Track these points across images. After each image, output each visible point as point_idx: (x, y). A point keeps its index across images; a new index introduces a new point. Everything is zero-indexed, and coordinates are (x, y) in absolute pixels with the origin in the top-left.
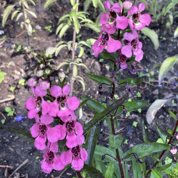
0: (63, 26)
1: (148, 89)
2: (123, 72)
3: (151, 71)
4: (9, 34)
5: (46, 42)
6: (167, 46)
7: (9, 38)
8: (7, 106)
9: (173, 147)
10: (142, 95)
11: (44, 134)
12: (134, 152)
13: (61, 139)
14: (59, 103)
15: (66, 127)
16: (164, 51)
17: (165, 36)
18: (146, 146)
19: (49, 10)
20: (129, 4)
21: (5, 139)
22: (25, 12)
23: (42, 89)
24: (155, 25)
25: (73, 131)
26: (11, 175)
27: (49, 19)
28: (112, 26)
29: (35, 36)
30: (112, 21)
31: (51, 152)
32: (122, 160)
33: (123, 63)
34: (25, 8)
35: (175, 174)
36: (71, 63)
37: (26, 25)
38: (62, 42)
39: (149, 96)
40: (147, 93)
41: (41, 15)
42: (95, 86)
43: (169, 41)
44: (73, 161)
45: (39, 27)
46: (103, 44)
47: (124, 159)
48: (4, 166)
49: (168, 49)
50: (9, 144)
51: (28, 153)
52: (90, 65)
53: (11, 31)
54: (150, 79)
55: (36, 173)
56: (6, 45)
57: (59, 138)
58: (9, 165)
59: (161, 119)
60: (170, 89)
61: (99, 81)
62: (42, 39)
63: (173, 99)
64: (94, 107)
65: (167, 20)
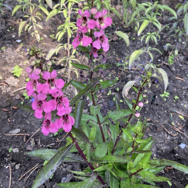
0: (60, 33)
1: (123, 74)
2: (105, 63)
3: (125, 62)
4: (25, 42)
5: (51, 45)
6: (136, 44)
7: (25, 45)
8: (24, 92)
9: (137, 112)
10: (119, 78)
11: (41, 107)
12: (109, 117)
13: (53, 110)
14: (49, 84)
15: (57, 101)
16: (134, 47)
17: (135, 37)
18: (118, 112)
19: (52, 23)
20: (95, 10)
21: (24, 115)
22: (34, 25)
23: (35, 74)
24: (127, 30)
25: (62, 104)
26: (28, 140)
27: (52, 30)
28: (84, 27)
29: (43, 42)
30: (84, 24)
31: (47, 120)
32: (102, 123)
33: (95, 54)
34: (34, 22)
35: (138, 131)
36: (67, 59)
37: (36, 35)
38: (60, 44)
39: (125, 79)
40: (123, 77)
41: (47, 27)
42: (86, 75)
43: (137, 40)
44: (64, 125)
45: (45, 36)
46: (79, 40)
47: (103, 123)
48: (23, 134)
49: (137, 46)
50: (27, 118)
51: (40, 124)
52: (82, 60)
53: (26, 40)
54: (125, 67)
55: (46, 138)
56: (23, 49)
57: (52, 109)
58: (26, 133)
59: (133, 95)
60: (139, 73)
61: (81, 67)
62: (48, 44)
63: (141, 80)
64: (79, 87)
65: (135, 26)
